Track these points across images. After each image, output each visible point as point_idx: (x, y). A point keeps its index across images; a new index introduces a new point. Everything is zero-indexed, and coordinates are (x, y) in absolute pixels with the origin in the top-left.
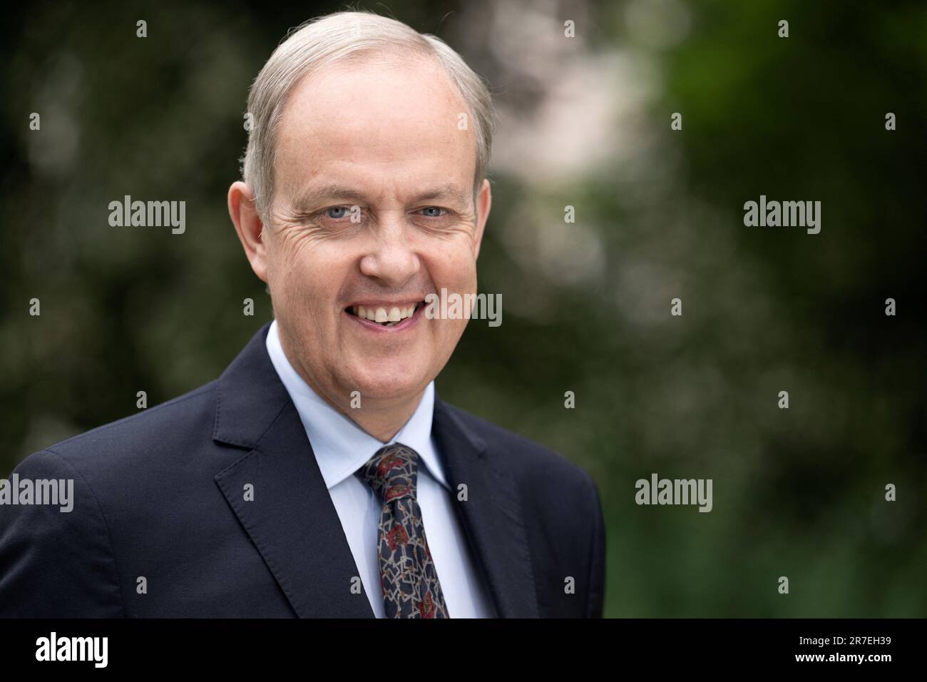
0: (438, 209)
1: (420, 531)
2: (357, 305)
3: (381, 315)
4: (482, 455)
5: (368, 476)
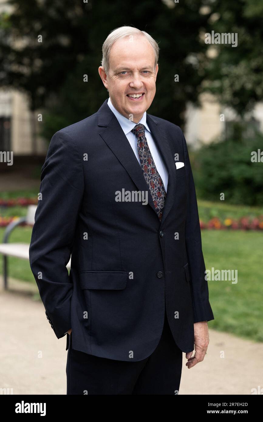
0: (147, 71)
1: (147, 143)
2: (129, 94)
3: (135, 96)
4: (157, 125)
5: (134, 131)
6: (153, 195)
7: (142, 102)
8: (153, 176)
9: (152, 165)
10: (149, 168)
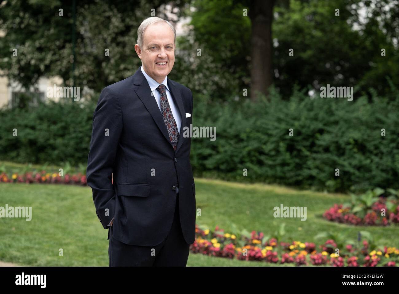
0: (169, 47)
1: (166, 97)
2: (157, 62)
3: (161, 64)
4: (174, 86)
5: (158, 89)
6: (170, 133)
7: (166, 68)
8: (170, 120)
9: (169, 112)
10: (167, 114)
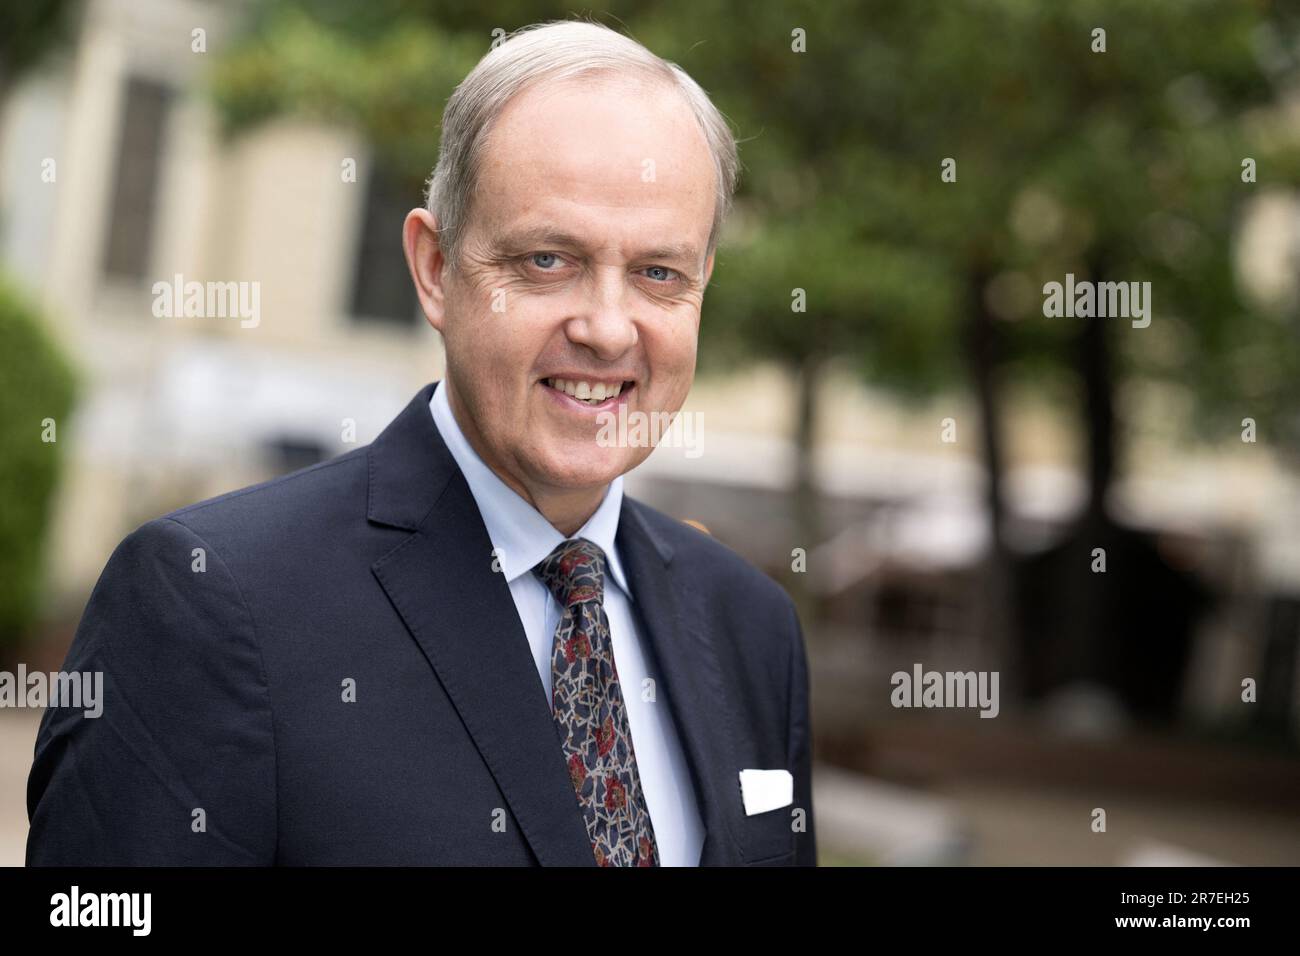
2: (556, 377)
4: (668, 565)
5: (547, 574)
8: (611, 821)
10: (592, 774)
